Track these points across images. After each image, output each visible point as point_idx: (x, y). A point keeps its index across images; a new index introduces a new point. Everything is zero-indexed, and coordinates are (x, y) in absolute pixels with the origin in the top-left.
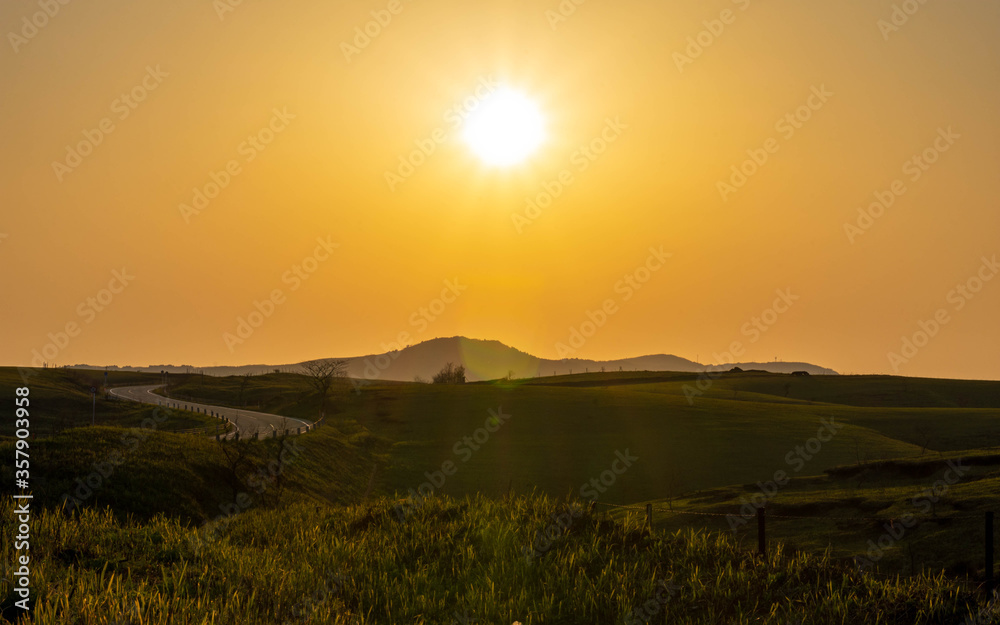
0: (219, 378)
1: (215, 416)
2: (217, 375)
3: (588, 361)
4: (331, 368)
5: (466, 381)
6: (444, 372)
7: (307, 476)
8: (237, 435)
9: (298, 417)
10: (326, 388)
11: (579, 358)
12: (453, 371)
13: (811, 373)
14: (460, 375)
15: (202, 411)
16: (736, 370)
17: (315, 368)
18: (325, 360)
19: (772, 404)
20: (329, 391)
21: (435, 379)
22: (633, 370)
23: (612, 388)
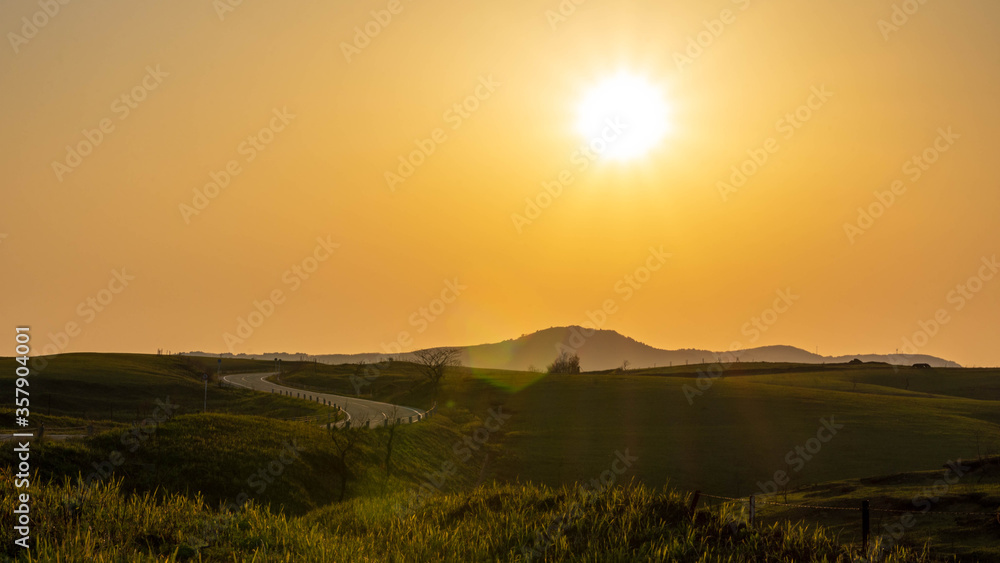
0: (333, 366)
1: (327, 404)
2: (330, 364)
3: (706, 352)
4: (443, 357)
5: (581, 371)
6: (559, 362)
7: (418, 465)
8: (348, 424)
9: (410, 406)
10: (438, 376)
11: (696, 349)
12: (568, 360)
13: (932, 366)
14: (574, 365)
15: (314, 399)
16: (856, 362)
17: (428, 356)
18: (438, 349)
19: (891, 397)
20: (441, 380)
21: (549, 369)
22: (751, 361)
23: (728, 379)
